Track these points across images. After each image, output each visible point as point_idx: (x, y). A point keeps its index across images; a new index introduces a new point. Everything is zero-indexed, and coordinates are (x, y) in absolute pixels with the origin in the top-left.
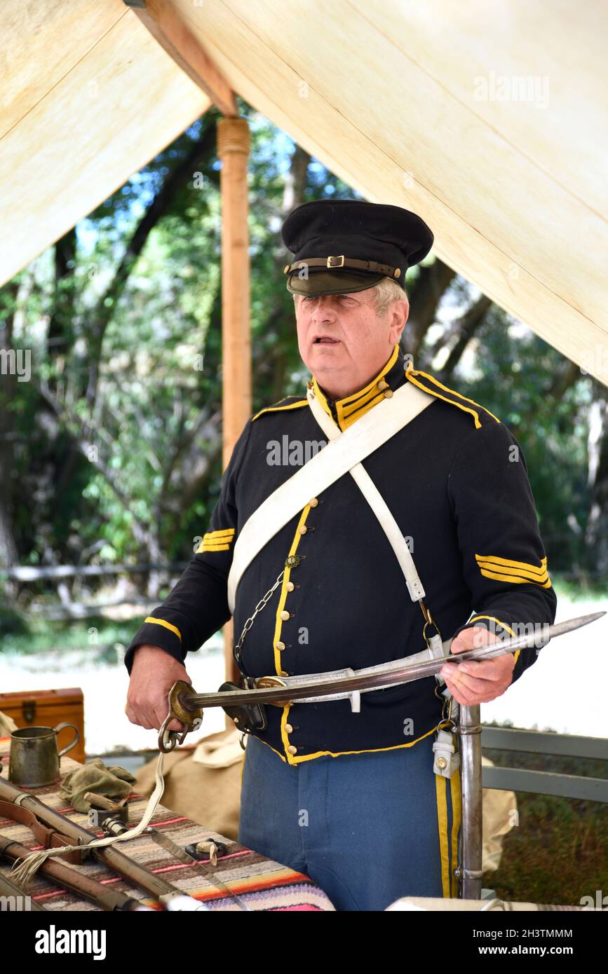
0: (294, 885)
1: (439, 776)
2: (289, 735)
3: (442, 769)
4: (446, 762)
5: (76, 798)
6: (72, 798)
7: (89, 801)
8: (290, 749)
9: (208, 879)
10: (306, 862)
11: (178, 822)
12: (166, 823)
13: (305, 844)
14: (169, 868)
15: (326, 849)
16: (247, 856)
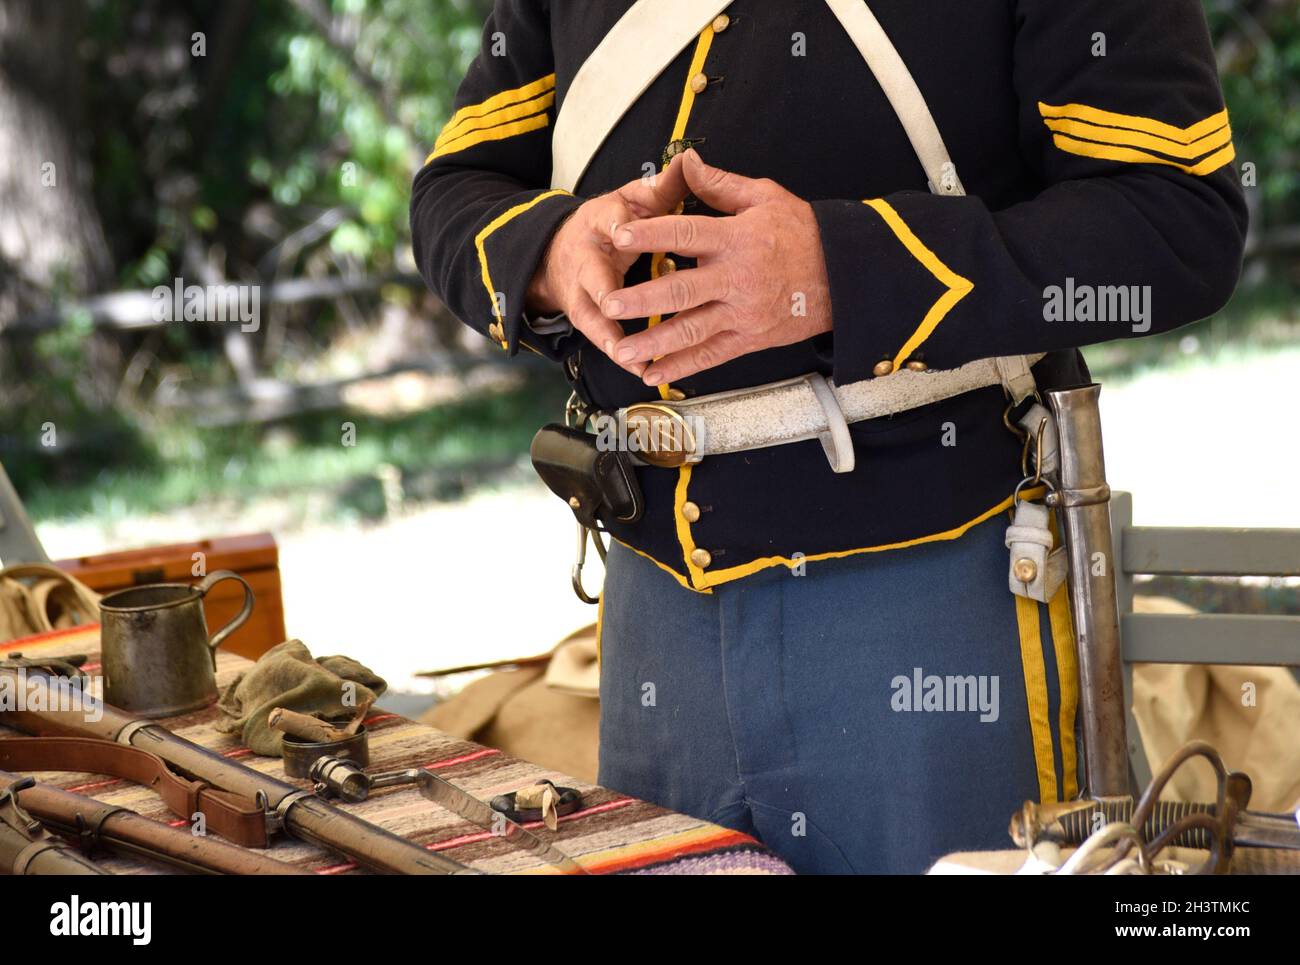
0: (722, 852)
1: (1022, 598)
2: (693, 525)
3: (1027, 583)
4: (1034, 567)
5: (253, 723)
6: (242, 726)
7: (280, 727)
8: (695, 556)
9: (537, 855)
10: (749, 801)
11: (479, 758)
12: (452, 763)
13: (741, 764)
14: (456, 842)
15: (788, 771)
16: (624, 809)
